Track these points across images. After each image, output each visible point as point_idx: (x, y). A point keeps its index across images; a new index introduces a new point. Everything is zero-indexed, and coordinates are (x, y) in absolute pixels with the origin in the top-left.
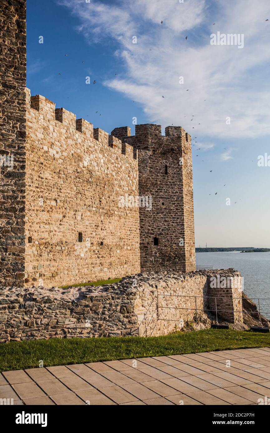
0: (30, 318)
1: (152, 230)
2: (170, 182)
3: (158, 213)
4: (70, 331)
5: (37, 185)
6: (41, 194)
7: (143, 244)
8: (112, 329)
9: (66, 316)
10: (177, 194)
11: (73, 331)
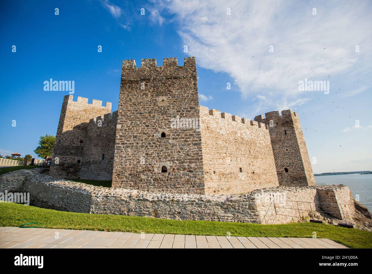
0: (201, 209)
1: (283, 164)
2: (289, 138)
3: (285, 155)
4: (222, 218)
5: (216, 147)
6: (218, 151)
7: (279, 172)
8: (245, 218)
9: (219, 210)
10: (295, 144)
11: (223, 218)
